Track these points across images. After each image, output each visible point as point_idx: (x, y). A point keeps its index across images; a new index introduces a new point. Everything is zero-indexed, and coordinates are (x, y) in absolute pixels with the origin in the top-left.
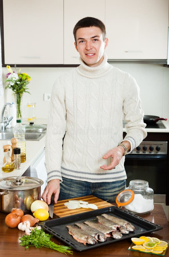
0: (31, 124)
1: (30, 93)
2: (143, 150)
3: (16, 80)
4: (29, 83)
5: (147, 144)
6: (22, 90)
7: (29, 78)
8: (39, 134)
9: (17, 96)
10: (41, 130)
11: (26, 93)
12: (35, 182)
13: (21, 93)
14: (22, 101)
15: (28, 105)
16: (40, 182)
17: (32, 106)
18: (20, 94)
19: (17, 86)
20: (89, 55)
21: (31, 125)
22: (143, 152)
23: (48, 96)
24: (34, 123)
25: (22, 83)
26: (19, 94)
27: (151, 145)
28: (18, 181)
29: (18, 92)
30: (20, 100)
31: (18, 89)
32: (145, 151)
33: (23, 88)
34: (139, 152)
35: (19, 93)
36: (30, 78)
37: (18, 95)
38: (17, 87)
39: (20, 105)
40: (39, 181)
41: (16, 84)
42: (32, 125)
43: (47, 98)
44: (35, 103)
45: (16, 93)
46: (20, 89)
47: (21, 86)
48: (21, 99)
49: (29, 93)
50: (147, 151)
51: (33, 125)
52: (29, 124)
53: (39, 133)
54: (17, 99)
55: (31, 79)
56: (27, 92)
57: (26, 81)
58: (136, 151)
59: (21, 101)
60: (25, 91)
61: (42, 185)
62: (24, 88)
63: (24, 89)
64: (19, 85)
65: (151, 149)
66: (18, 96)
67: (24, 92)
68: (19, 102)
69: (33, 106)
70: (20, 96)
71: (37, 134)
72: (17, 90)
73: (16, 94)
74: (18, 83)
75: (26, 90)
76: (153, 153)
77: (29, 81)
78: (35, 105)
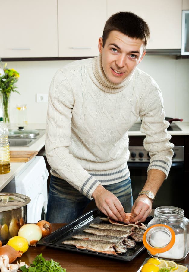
0: (21, 128)
3: (1, 76)
4: (17, 81)
6: (9, 88)
7: (17, 75)
8: (30, 140)
10: (32, 135)
11: (14, 92)
12: (19, 199)
13: (8, 93)
16: (26, 199)
19: (2, 83)
21: (20, 130)
23: (41, 96)
24: (24, 128)
25: (9, 80)
26: (6, 94)
29: (4, 91)
31: (5, 88)
33: (10, 86)
35: (6, 92)
36: (18, 74)
38: (3, 85)
39: (7, 107)
40: (24, 198)
41: (2, 81)
42: (21, 130)
44: (26, 105)
45: (2, 93)
46: (7, 88)
47: (8, 84)
48: (8, 99)
49: (18, 92)
51: (23, 130)
52: (18, 128)
53: (30, 138)
55: (19, 75)
57: (14, 78)
58: (146, 159)
59: (8, 102)
61: (28, 203)
62: (12, 86)
64: (5, 83)
66: (4, 96)
67: (11, 92)
68: (6, 104)
70: (7, 96)
71: (27, 140)
72: (3, 89)
74: (4, 80)
75: (14, 89)
77: (18, 78)
78: (25, 107)
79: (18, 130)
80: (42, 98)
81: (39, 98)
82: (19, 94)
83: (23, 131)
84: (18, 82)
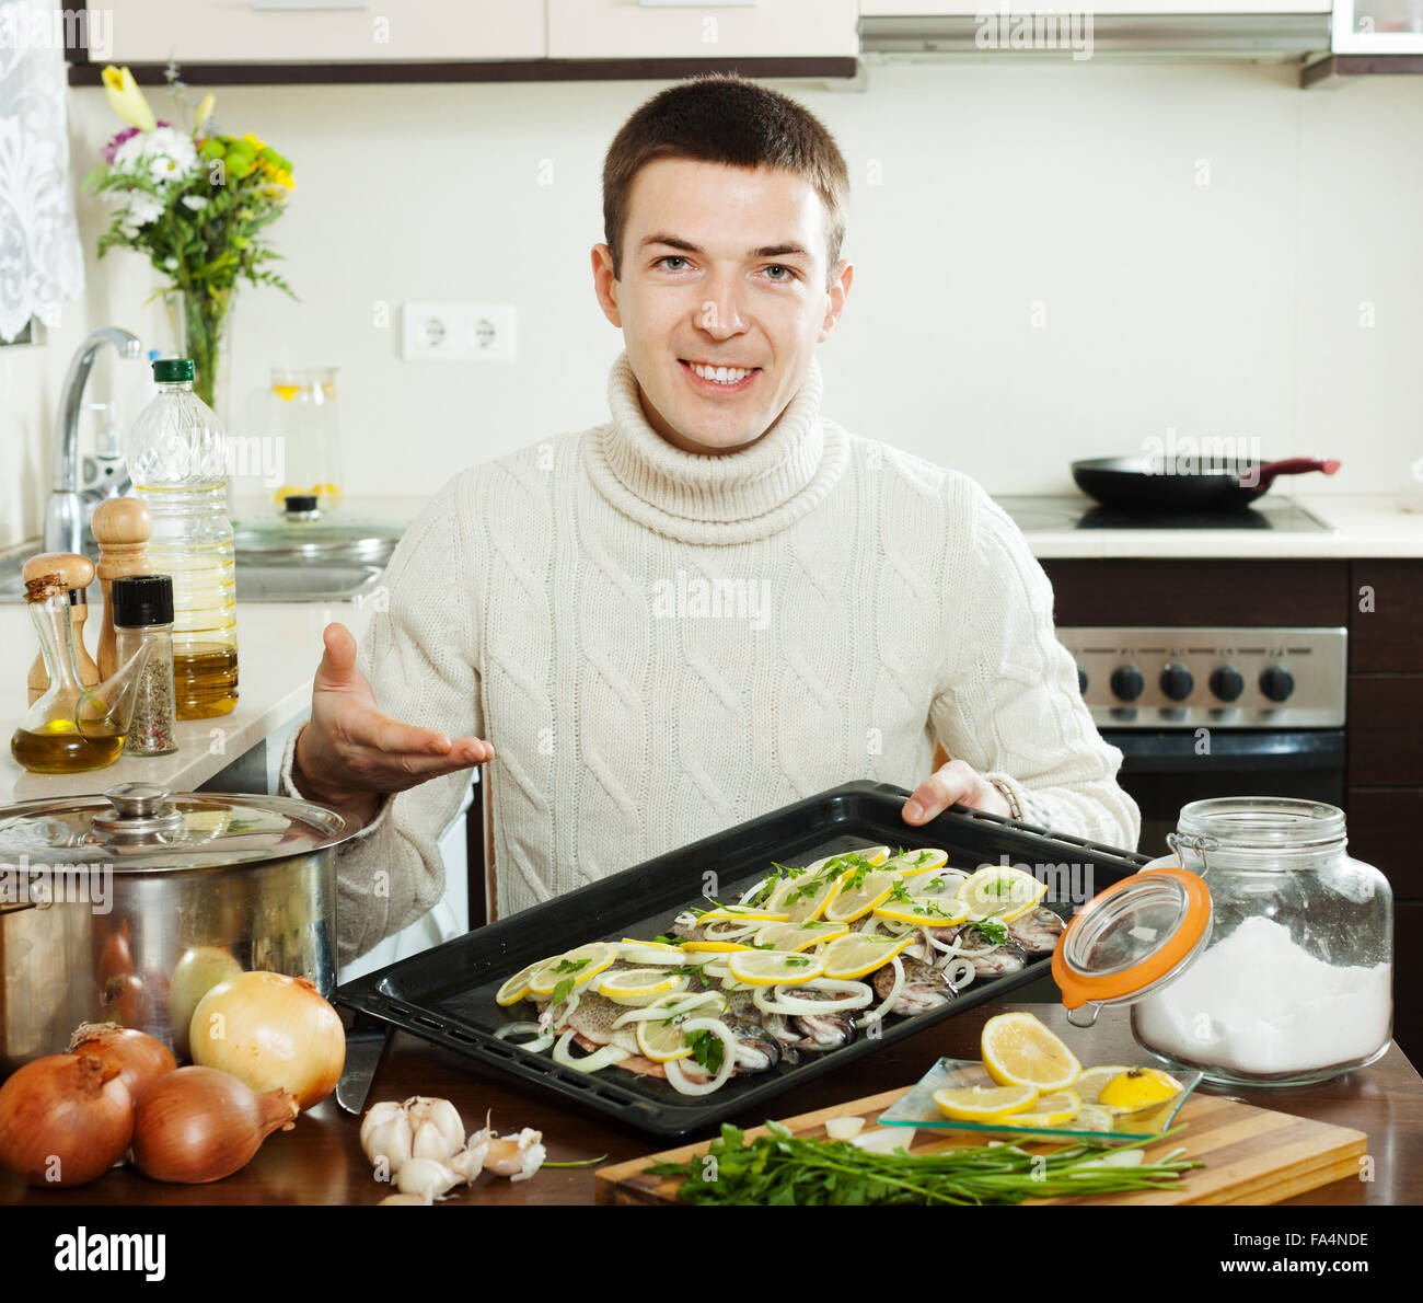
0: (298, 504)
1: (293, 287)
2: (1159, 696)
3: (176, 176)
4: (279, 211)
5: (1192, 651)
6: (227, 259)
7: (281, 173)
9: (189, 313)
10: (369, 548)
11: (260, 282)
13: (218, 288)
14: (229, 350)
15: (279, 387)
17: (310, 389)
18: (212, 289)
19: (184, 225)
20: (709, 373)
21: (293, 515)
22: (1166, 713)
23: (434, 321)
24: (320, 503)
25: (223, 202)
26: (207, 297)
27: (1222, 653)
28: (140, 811)
29: (197, 275)
30: (211, 343)
31: (197, 254)
32: (1179, 707)
33: (231, 245)
34: (1133, 715)
35: (204, 281)
36: (285, 167)
37: (192, 298)
38: (190, 234)
39: (211, 377)
41: (178, 209)
42: (303, 515)
43: (424, 338)
44: (332, 371)
45: (180, 286)
46: (210, 256)
47: (222, 235)
48: (219, 331)
49: (283, 286)
50: (1193, 704)
51: (314, 514)
52: (283, 506)
53: (361, 566)
54: (191, 337)
55: (293, 178)
56: (264, 276)
57: (256, 191)
58: (1106, 708)
59: (221, 345)
60: (250, 275)
62: (243, 243)
63: (243, 251)
64: (201, 219)
65: (1225, 687)
66: (196, 308)
67: (241, 282)
68: (204, 358)
69: (319, 397)
70: (215, 308)
71: (338, 574)
72: (189, 262)
73: (180, 295)
74: (195, 203)
75: (258, 269)
76: (1236, 717)
77: (282, 193)
78: (327, 387)
79: (283, 514)
80: (438, 332)
81: (417, 335)
82: (291, 294)
83: (316, 520)
84: (280, 222)
